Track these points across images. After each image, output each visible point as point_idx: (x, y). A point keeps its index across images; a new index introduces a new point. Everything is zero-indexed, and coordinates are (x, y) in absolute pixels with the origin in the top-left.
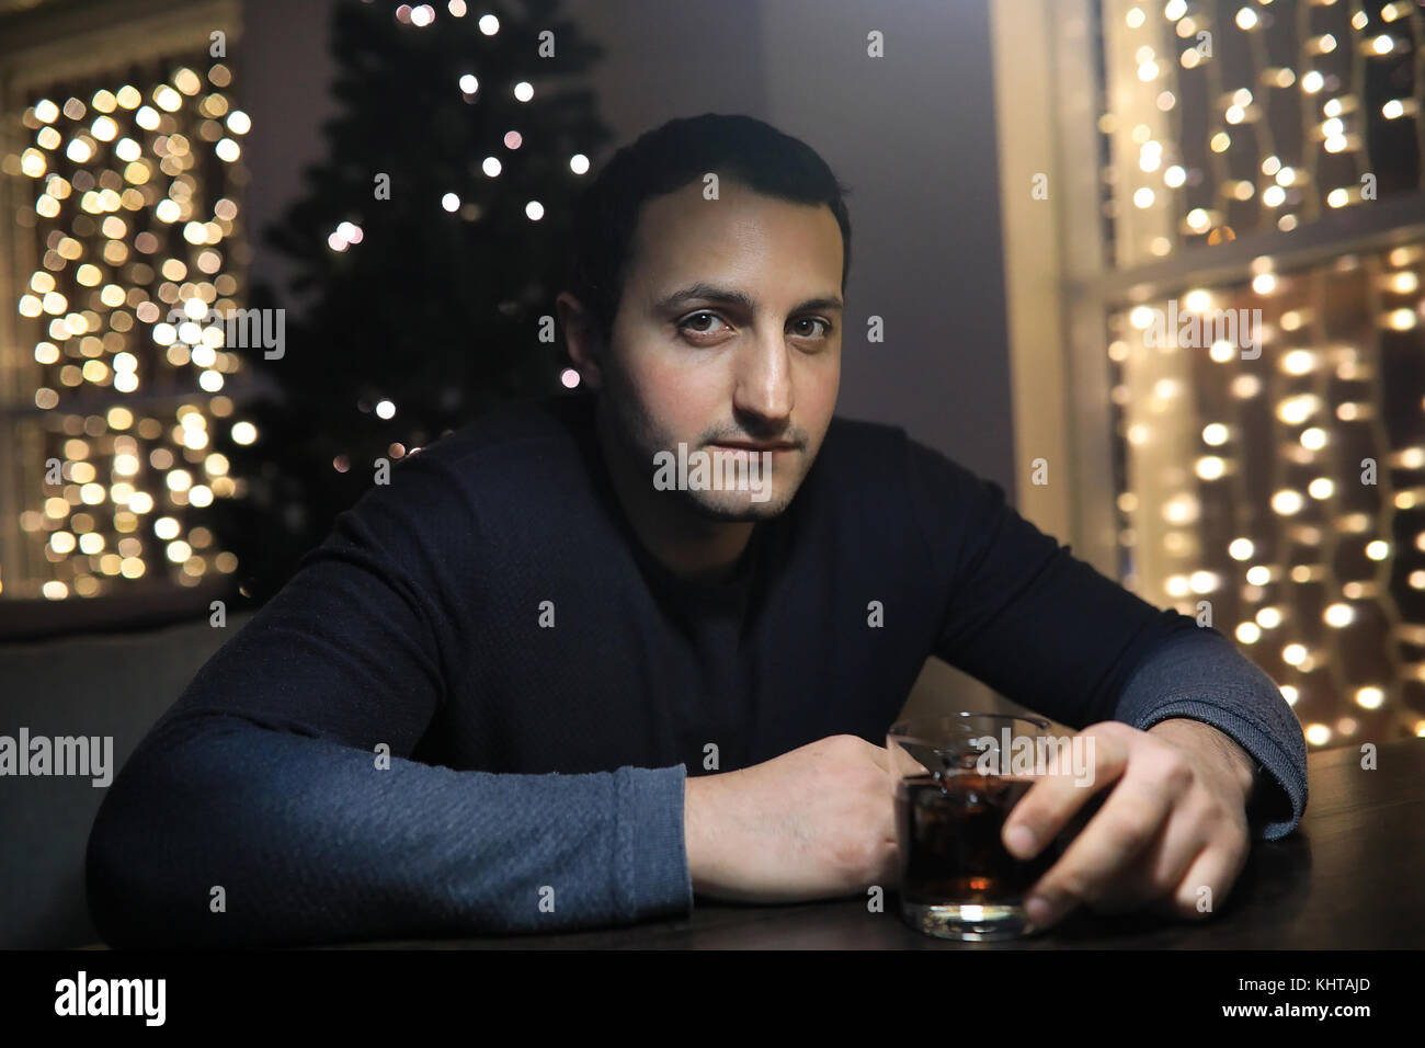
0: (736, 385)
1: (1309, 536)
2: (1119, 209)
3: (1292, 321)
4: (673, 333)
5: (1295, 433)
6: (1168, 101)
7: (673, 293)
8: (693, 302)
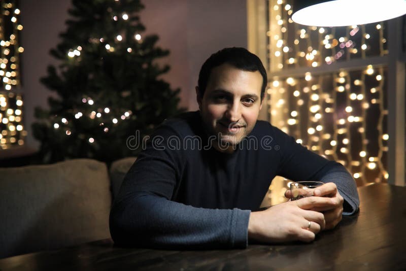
1: (316, 139)
2: (271, 56)
3: (315, 87)
5: (314, 114)
6: (284, 30)
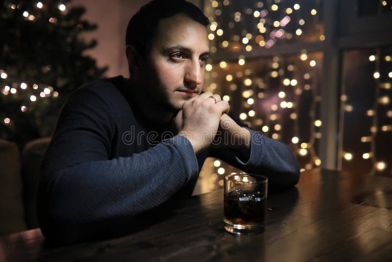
0: (186, 74)
3: (248, 72)
4: (168, 58)
6: (219, 13)
7: (170, 47)
8: (176, 50)
